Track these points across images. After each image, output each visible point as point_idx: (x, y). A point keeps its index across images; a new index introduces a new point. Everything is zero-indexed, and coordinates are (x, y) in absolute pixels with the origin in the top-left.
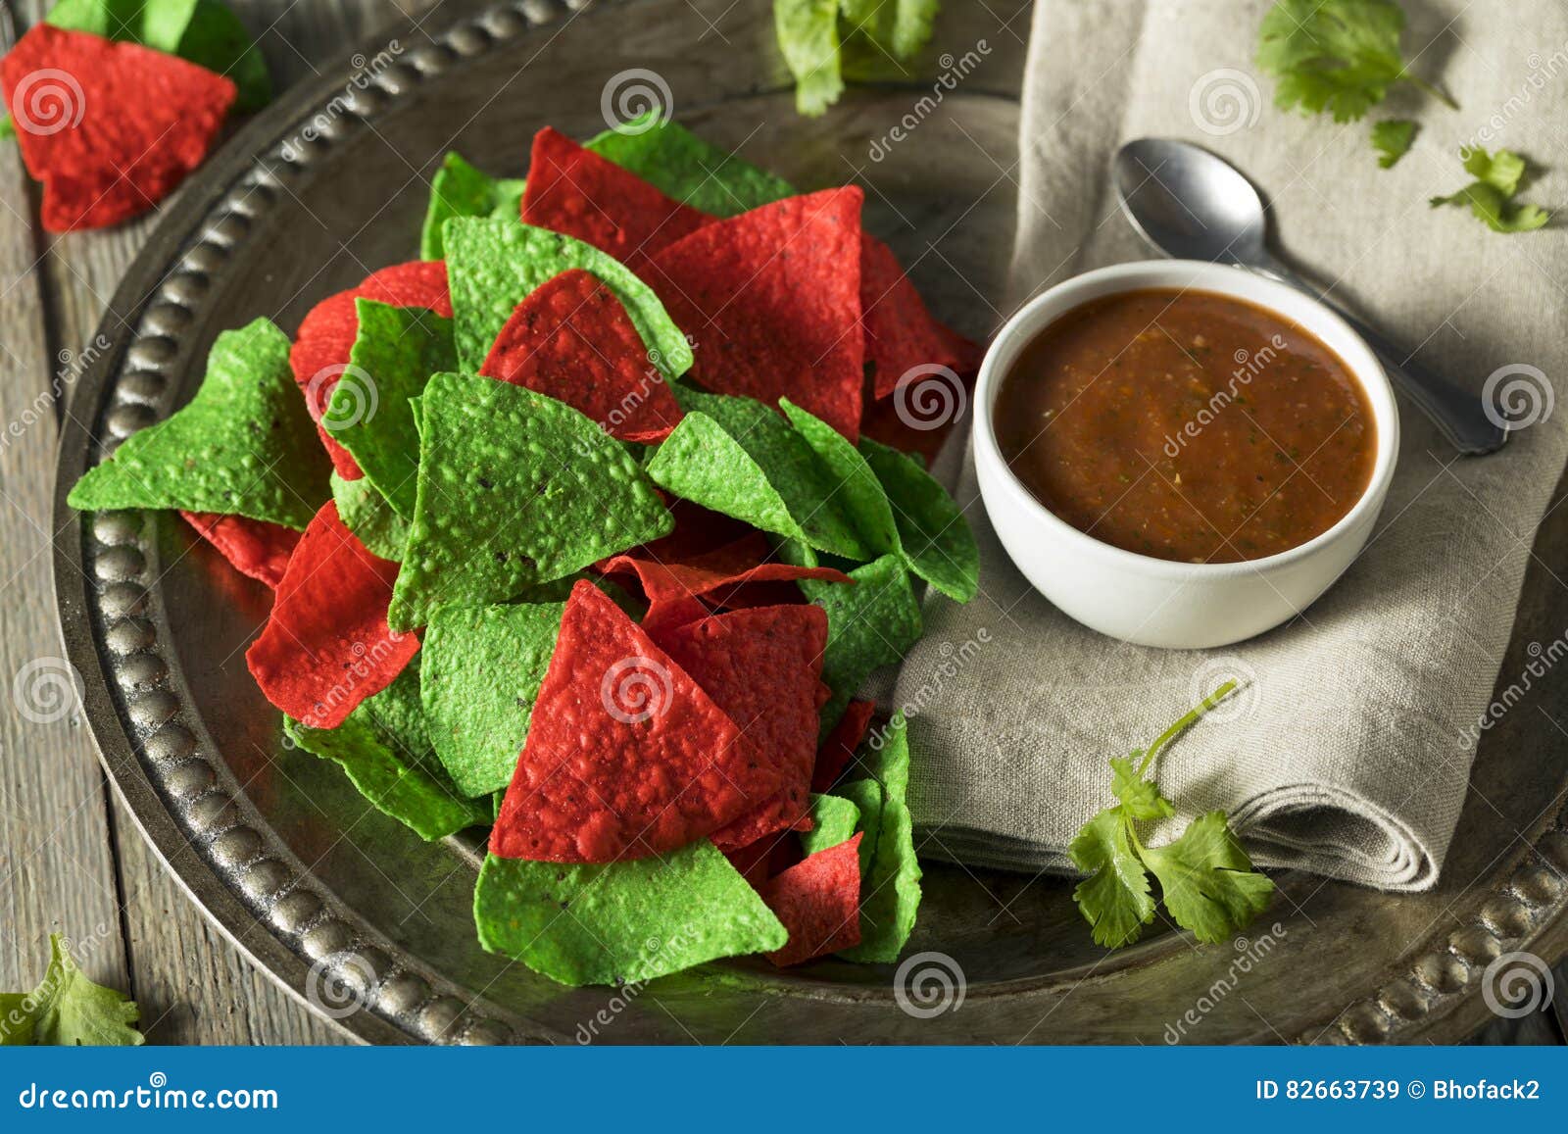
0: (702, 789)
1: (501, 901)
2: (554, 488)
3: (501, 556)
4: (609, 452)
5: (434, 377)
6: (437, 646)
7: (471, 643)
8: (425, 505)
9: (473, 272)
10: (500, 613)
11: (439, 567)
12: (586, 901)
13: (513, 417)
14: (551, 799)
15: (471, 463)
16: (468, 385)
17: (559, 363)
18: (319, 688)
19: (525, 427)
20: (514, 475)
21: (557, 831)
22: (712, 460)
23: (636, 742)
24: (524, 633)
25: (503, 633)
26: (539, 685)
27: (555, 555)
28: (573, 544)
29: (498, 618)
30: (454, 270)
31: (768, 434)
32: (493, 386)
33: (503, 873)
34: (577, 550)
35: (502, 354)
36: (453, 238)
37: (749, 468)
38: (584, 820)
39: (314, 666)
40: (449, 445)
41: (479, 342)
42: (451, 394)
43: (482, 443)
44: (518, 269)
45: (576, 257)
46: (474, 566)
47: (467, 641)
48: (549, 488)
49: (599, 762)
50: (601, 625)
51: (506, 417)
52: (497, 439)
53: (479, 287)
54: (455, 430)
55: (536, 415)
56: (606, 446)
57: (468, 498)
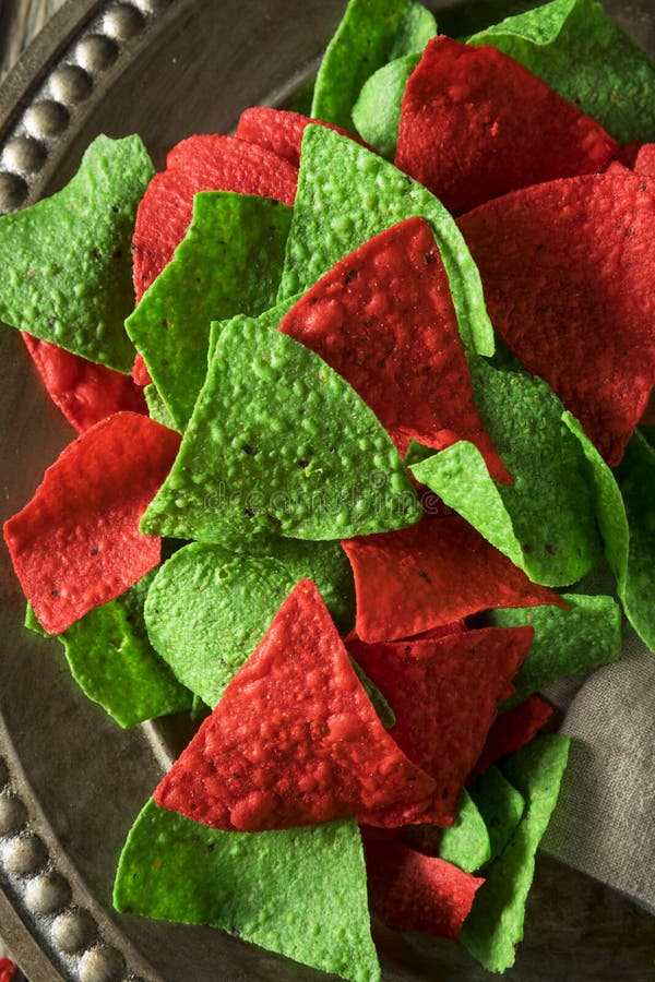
0: (360, 786)
1: (152, 843)
2: (316, 466)
3: (249, 513)
4: (378, 443)
5: (236, 318)
6: (163, 592)
7: (192, 601)
8: (185, 461)
9: (322, 181)
10: (227, 582)
11: (189, 506)
12: (230, 848)
13: (296, 387)
14: (220, 770)
15: (242, 427)
16: (265, 337)
17: (365, 324)
18: (61, 572)
19: (305, 400)
20: (281, 447)
21: (217, 800)
22: (469, 489)
23: (311, 742)
24: (241, 610)
25: (222, 604)
26: (243, 656)
27: (300, 521)
28: (319, 516)
29: (223, 586)
30: (305, 173)
31: (544, 430)
32: (287, 347)
33: (161, 815)
34: (322, 522)
35: (311, 306)
36: (312, 142)
37: (500, 514)
38: (244, 796)
39: (66, 543)
40: (226, 403)
41: (308, 254)
42: (246, 342)
43: (258, 408)
44: (365, 195)
45: (420, 204)
46: (223, 512)
47: (189, 599)
48: (310, 465)
49: (272, 751)
50: (311, 630)
51: (290, 385)
52: (273, 408)
53: (324, 197)
54: (237, 390)
55: (319, 390)
56: (376, 437)
57: (228, 462)
